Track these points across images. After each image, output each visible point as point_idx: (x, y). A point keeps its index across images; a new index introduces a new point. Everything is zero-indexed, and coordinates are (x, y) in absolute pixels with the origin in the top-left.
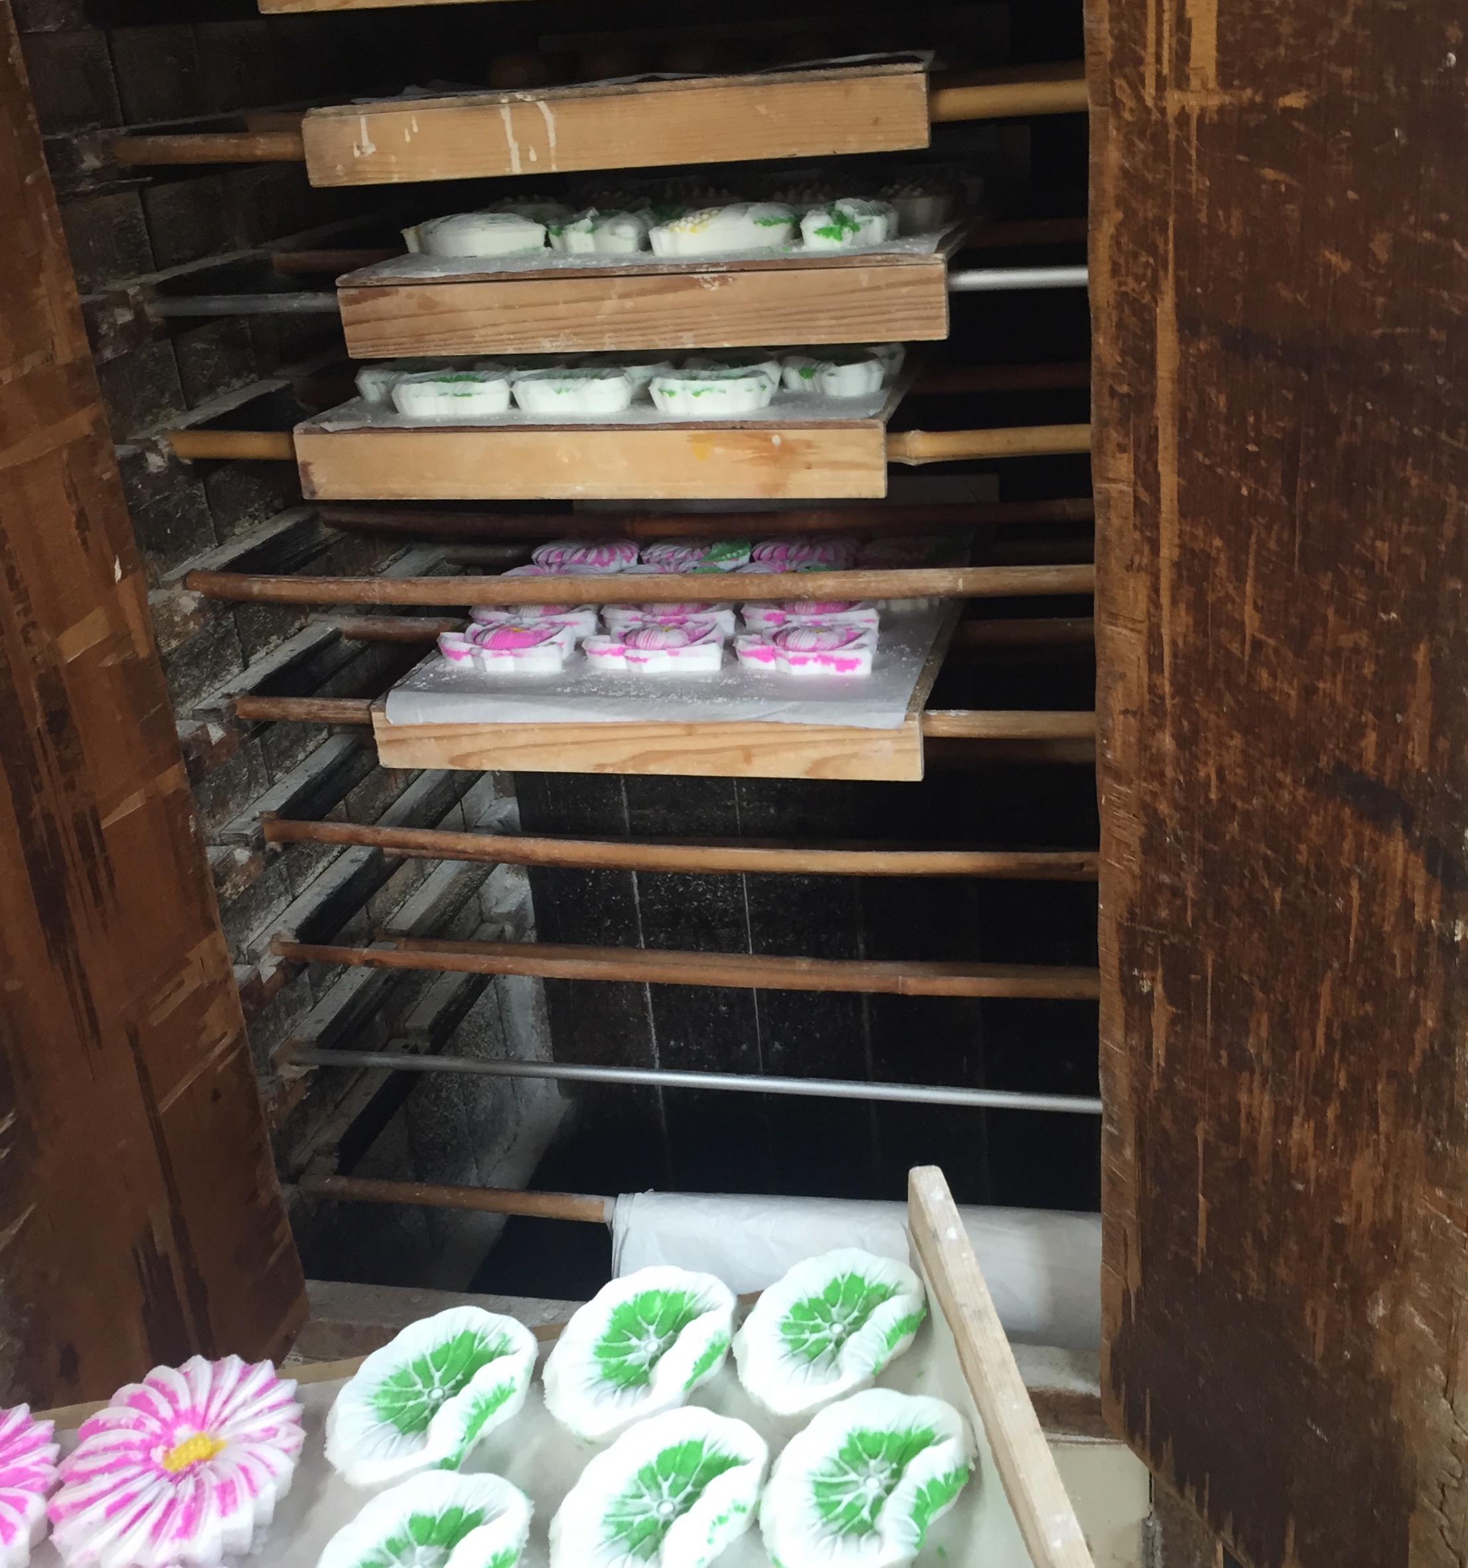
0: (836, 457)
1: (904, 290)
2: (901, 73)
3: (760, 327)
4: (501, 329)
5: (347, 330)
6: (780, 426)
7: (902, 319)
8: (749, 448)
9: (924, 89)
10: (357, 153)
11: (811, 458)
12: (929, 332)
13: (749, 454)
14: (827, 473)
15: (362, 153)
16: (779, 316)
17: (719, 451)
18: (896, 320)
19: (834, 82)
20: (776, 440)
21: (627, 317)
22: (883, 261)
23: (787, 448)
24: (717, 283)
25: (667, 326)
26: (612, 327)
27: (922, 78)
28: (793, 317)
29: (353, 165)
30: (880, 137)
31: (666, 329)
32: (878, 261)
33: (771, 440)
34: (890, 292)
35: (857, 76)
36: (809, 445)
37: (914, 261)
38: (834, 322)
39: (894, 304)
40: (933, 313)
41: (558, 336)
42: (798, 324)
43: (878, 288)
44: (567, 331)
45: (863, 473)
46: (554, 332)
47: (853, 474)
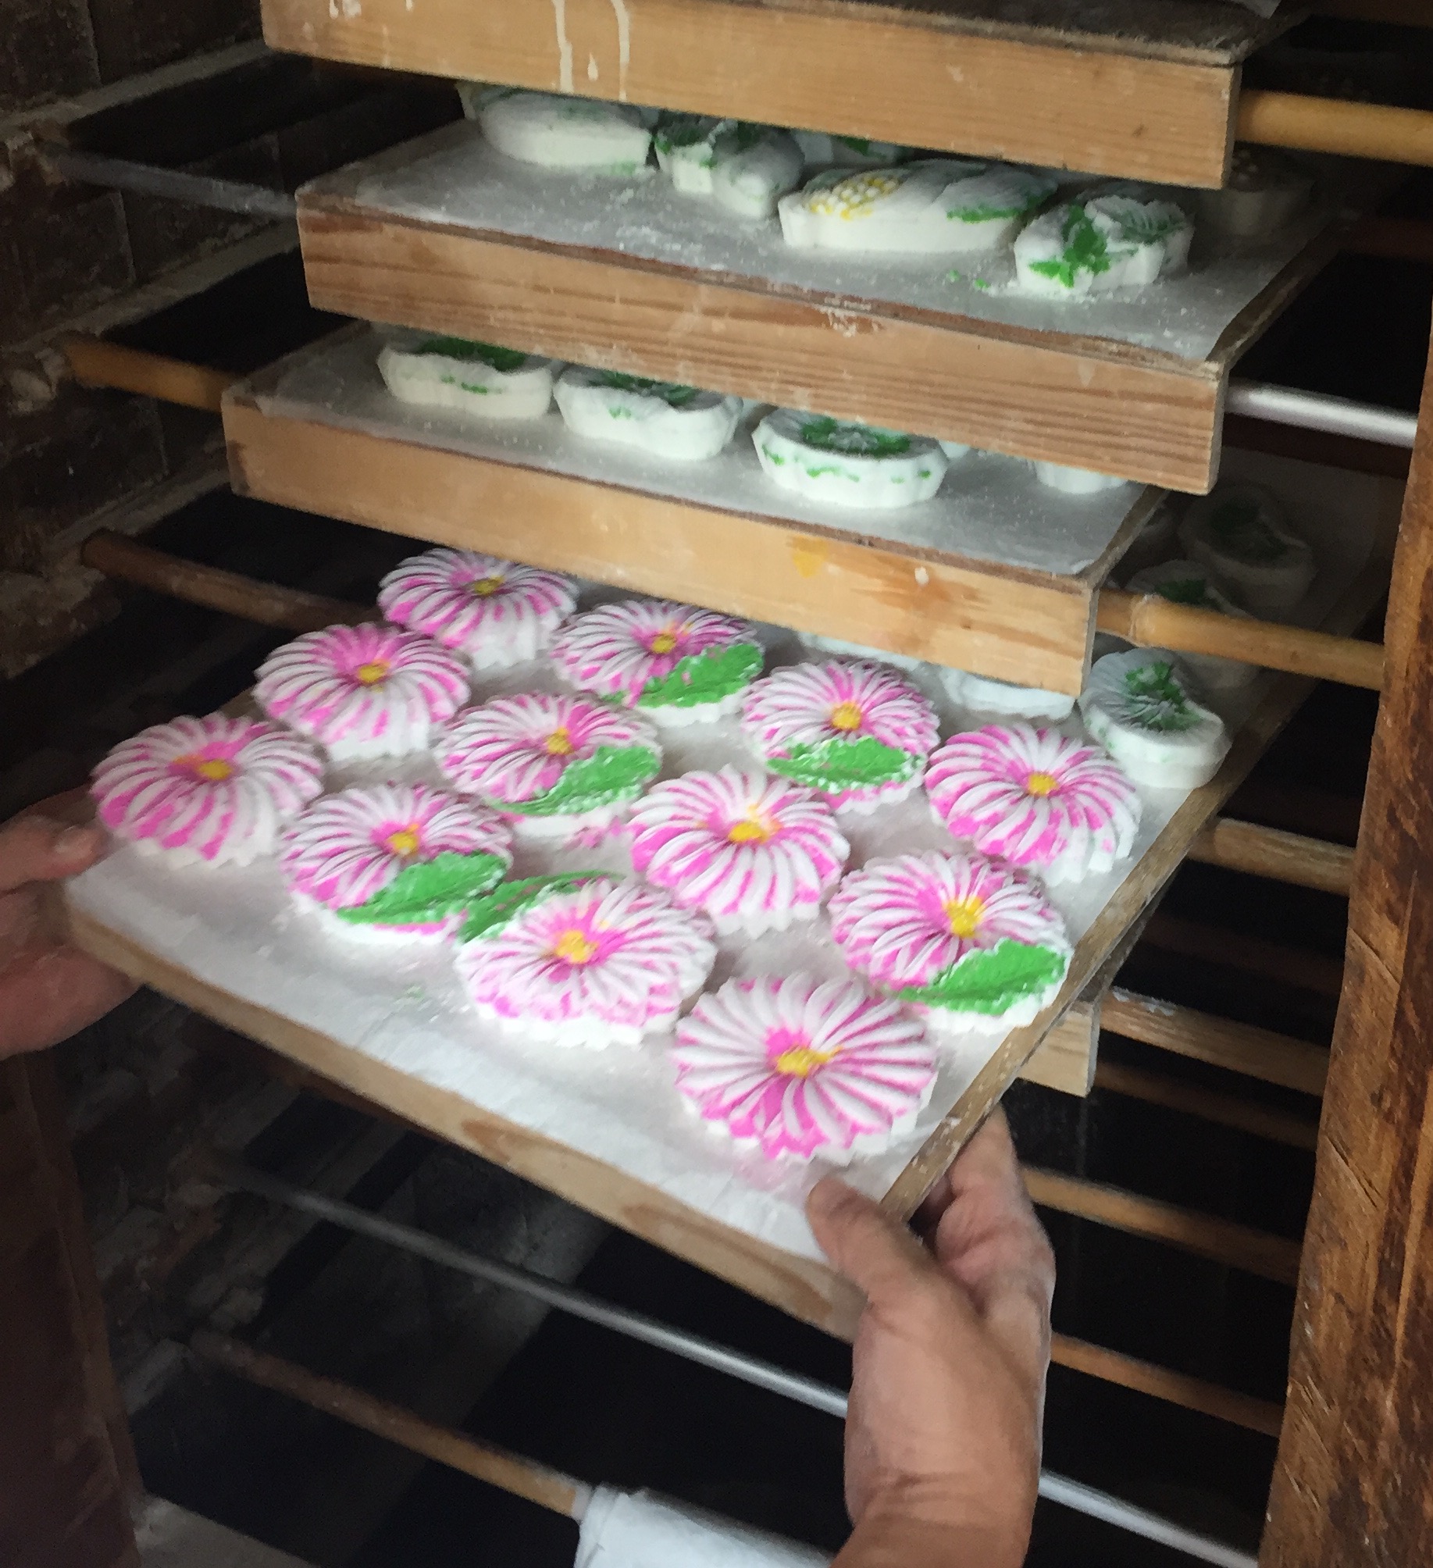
0: (1011, 622)
1: (1149, 407)
2: (1193, 63)
3: (913, 406)
4: (528, 317)
5: (307, 266)
6: (930, 555)
7: (1137, 449)
8: (879, 577)
9: (1227, 97)
10: (334, 11)
11: (972, 615)
12: (1180, 478)
13: (878, 585)
14: (994, 641)
15: (341, 12)
16: (945, 397)
17: (833, 569)
18: (1128, 448)
19: (1079, 54)
20: (921, 575)
21: (713, 344)
22: (1119, 354)
23: (936, 591)
24: (853, 328)
25: (772, 370)
26: (689, 353)
27: (1225, 77)
28: (967, 405)
29: (327, 28)
30: (1143, 158)
31: (769, 375)
32: (1111, 353)
33: (912, 573)
34: (1125, 405)
35: (1117, 52)
36: (972, 595)
37: (1170, 365)
38: (1030, 427)
39: (1128, 424)
40: (1190, 451)
41: (611, 346)
42: (975, 417)
43: (1106, 394)
44: (624, 343)
45: (1049, 655)
46: (604, 340)
47: (1034, 652)
